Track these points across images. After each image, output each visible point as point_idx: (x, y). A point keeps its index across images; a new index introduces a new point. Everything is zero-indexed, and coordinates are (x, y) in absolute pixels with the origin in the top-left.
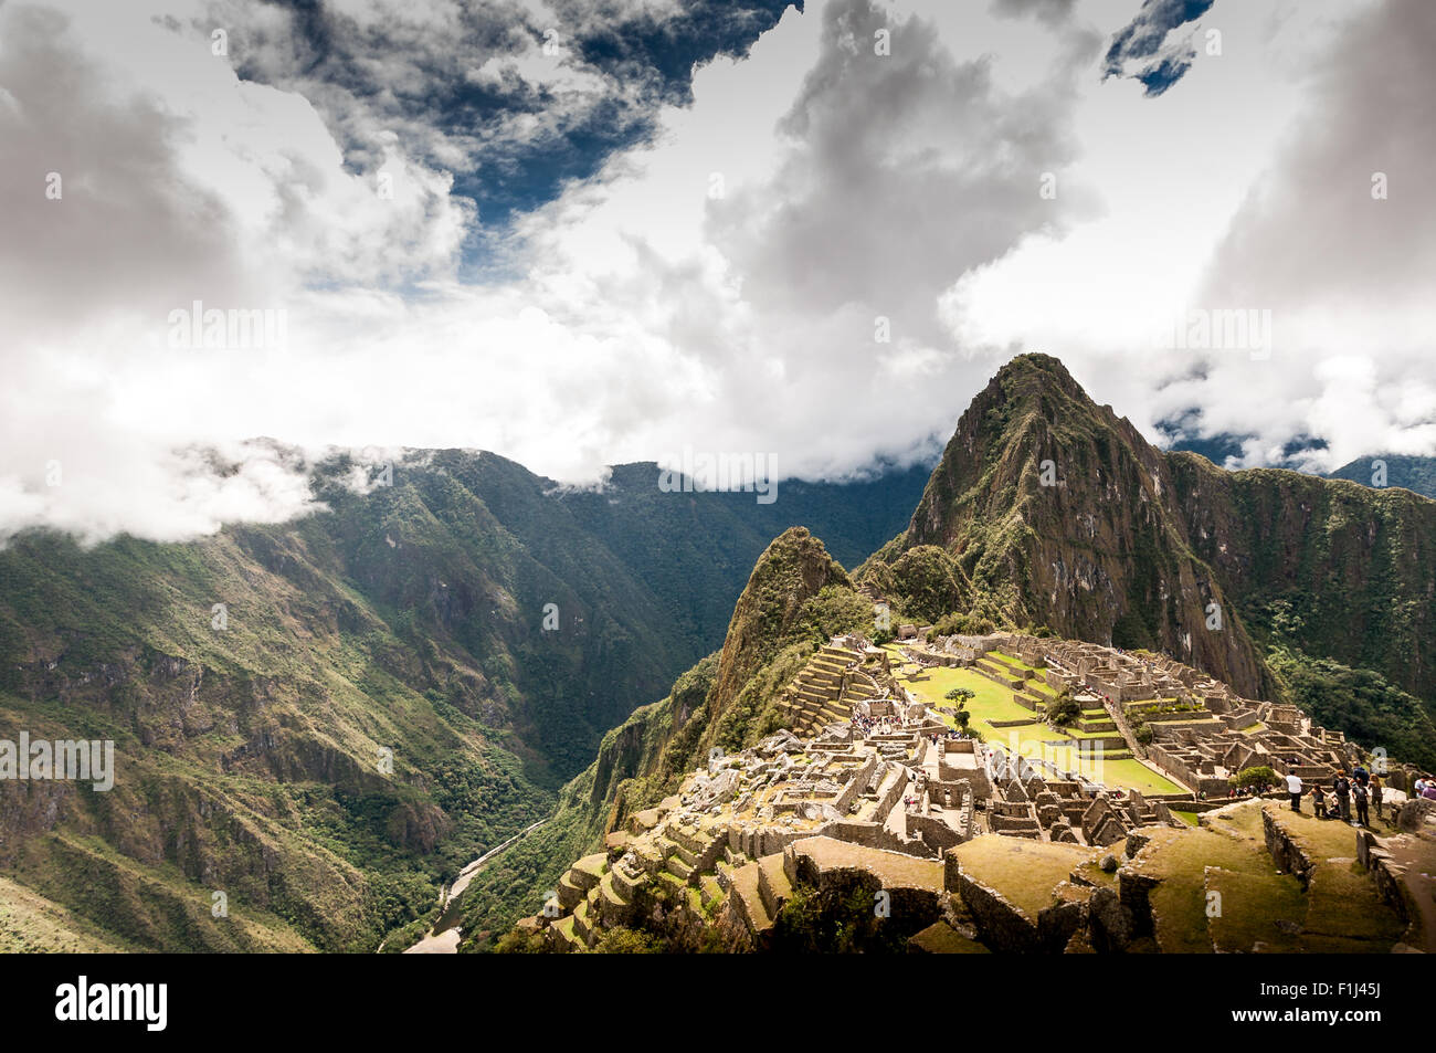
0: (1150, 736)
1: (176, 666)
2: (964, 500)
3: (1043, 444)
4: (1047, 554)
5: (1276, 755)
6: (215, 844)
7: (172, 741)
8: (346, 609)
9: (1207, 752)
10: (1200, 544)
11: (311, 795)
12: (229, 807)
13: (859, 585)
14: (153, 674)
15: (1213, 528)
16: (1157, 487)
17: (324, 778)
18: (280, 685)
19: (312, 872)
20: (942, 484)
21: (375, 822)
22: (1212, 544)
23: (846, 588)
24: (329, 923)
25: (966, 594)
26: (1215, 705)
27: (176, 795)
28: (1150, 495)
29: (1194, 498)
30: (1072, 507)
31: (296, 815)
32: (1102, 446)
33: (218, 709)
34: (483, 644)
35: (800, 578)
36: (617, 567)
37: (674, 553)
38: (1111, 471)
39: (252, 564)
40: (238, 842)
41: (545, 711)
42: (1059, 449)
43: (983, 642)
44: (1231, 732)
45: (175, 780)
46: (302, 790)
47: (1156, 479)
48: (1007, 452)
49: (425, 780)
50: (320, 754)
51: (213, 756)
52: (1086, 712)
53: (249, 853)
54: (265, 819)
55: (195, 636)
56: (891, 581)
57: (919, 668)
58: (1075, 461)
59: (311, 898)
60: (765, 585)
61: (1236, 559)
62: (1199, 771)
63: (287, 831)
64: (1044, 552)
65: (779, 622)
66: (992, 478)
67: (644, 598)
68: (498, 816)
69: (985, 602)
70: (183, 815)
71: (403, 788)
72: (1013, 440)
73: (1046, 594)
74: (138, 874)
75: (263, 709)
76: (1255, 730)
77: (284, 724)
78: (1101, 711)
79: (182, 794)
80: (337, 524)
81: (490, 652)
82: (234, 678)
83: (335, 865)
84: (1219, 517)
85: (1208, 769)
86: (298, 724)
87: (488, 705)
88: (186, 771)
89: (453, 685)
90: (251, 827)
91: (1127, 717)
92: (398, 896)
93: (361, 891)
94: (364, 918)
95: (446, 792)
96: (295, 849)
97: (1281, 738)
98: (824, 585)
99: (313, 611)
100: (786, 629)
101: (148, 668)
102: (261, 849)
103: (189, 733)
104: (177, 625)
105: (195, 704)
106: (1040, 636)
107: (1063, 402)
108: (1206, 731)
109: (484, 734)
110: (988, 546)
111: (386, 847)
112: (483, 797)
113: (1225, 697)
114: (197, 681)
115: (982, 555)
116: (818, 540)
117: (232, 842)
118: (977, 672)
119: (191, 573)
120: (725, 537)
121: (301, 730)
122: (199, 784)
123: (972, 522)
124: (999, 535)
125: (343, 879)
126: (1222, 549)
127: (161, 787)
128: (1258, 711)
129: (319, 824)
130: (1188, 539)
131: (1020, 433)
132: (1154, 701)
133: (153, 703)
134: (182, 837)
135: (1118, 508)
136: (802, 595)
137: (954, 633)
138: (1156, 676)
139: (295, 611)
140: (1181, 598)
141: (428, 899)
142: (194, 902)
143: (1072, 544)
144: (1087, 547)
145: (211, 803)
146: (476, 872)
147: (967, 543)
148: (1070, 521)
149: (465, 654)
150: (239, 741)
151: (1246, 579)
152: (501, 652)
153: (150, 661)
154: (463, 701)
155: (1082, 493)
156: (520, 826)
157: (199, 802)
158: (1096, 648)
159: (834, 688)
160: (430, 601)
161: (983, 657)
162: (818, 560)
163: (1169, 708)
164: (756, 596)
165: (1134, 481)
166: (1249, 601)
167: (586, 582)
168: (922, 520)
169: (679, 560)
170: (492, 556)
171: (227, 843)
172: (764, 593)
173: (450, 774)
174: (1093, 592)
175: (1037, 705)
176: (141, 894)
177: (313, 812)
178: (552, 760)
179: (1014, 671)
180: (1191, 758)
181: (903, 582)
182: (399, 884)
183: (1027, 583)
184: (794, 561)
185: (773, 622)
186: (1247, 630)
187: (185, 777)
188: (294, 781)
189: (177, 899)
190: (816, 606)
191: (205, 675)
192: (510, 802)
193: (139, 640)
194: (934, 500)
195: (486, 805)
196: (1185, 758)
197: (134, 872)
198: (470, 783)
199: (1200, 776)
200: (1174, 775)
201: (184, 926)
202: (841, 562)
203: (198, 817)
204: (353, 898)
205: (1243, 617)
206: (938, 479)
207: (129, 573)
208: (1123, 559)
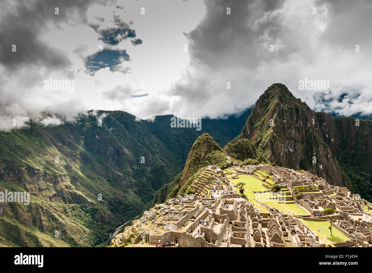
0: (300, 197)
1: (37, 171)
2: (257, 126)
3: (280, 109)
4: (280, 141)
5: (338, 203)
6: (47, 221)
7: (35, 192)
8: (85, 155)
9: (317, 202)
10: (326, 139)
11: (74, 208)
12: (51, 211)
13: (224, 150)
14: (30, 173)
15: (330, 134)
16: (313, 122)
17: (78, 203)
18: (66, 177)
19: (74, 229)
20: (250, 121)
21: (92, 215)
22: (329, 138)
23: (219, 151)
24: (78, 243)
25: (255, 153)
26: (321, 187)
27: (36, 207)
28: (311, 124)
29: (324, 125)
30: (288, 128)
31: (70, 213)
32: (297, 110)
33: (48, 183)
34: (123, 166)
35: (206, 148)
36: (161, 144)
37: (177, 141)
38: (299, 117)
39: (58, 143)
40: (53, 221)
41: (140, 185)
42: (284, 111)
43: (256, 167)
44: (325, 196)
45: (36, 203)
46: (71, 206)
47: (313, 120)
48: (269, 112)
49: (106, 204)
50: (77, 196)
51: (46, 196)
52: (282, 189)
53: (56, 223)
54: (61, 214)
55: (42, 163)
56: (233, 149)
57: (236, 175)
58: (289, 114)
59: (73, 236)
60: (196, 150)
61: (336, 143)
62: (314, 208)
63: (67, 217)
64: (279, 141)
65: (199, 161)
66: (265, 120)
67: (168, 153)
68: (127, 214)
69: (261, 155)
70: (38, 213)
71: (100, 206)
72: (271, 108)
73: (280, 153)
74: (25, 229)
75: (61, 183)
76: (332, 195)
77: (67, 188)
78: (286, 189)
79: (38, 207)
80: (82, 132)
81: (125, 168)
82: (53, 175)
83: (80, 227)
84: (332, 131)
85: (316, 207)
86: (70, 188)
87: (124, 183)
88: (39, 201)
89: (114, 177)
90: (57, 217)
91: (294, 191)
92: (98, 236)
93: (88, 234)
94: (88, 242)
95: (112, 207)
96: (69, 223)
97: (340, 198)
98: (213, 150)
99: (75, 156)
100: (201, 163)
101: (29, 172)
102: (60, 223)
103: (40, 190)
104: (37, 160)
105: (42, 182)
106: (272, 166)
107: (286, 97)
108: (317, 195)
109: (123, 191)
110: (263, 139)
111: (95, 222)
112: (122, 209)
113: (324, 185)
114: (42, 175)
115: (261, 142)
116: (211, 137)
117: (51, 221)
118: (253, 176)
119: (41, 145)
120: (191, 136)
121: (71, 190)
122: (42, 204)
123: (259, 132)
124: (266, 136)
125: (82, 231)
126: (332, 140)
127: (32, 205)
128: (334, 190)
129: (76, 216)
130: (322, 137)
131: (273, 106)
132: (302, 186)
133: (30, 182)
134: (37, 219)
135: (302, 128)
136: (206, 153)
137: (248, 165)
138: (304, 178)
139: (70, 156)
140: (320, 155)
141: (106, 237)
142: (41, 237)
143: (288, 139)
144: (292, 139)
145: (46, 210)
146: (120, 230)
147: (257, 138)
148: (287, 132)
149: (118, 168)
150: (54, 192)
151: (339, 149)
152: (128, 168)
153: (29, 170)
154: (117, 181)
155: (291, 124)
156: (133, 217)
157: (43, 210)
158: (288, 170)
159: (207, 181)
160: (108, 154)
161: (255, 172)
162: (211, 143)
163: (306, 188)
164: (193, 153)
165: (306, 121)
166: (340, 155)
167: (152, 148)
168: (245, 131)
169: (178, 142)
170: (126, 141)
171: (50, 221)
172: (195, 152)
173: (113, 202)
174: (294, 152)
175: (268, 187)
176: (26, 235)
177: (74, 212)
178: (142, 198)
179: (263, 176)
180: (312, 204)
181: (236, 149)
182: (98, 233)
183: (274, 149)
184: (204, 143)
185: (198, 161)
186: (339, 164)
187: (38, 202)
188: (70, 203)
189: (36, 236)
190: (210, 156)
191: (45, 174)
192: (130, 210)
193: (26, 164)
194: (248, 126)
195: (123, 211)
196: (310, 204)
197: (24, 228)
198: (119, 205)
199: (314, 210)
200: (306, 209)
201: (38, 244)
202: (218, 143)
203: (42, 213)
204: (85, 237)
205: (338, 160)
206: (249, 120)
207: (24, 145)
208: (302, 143)
